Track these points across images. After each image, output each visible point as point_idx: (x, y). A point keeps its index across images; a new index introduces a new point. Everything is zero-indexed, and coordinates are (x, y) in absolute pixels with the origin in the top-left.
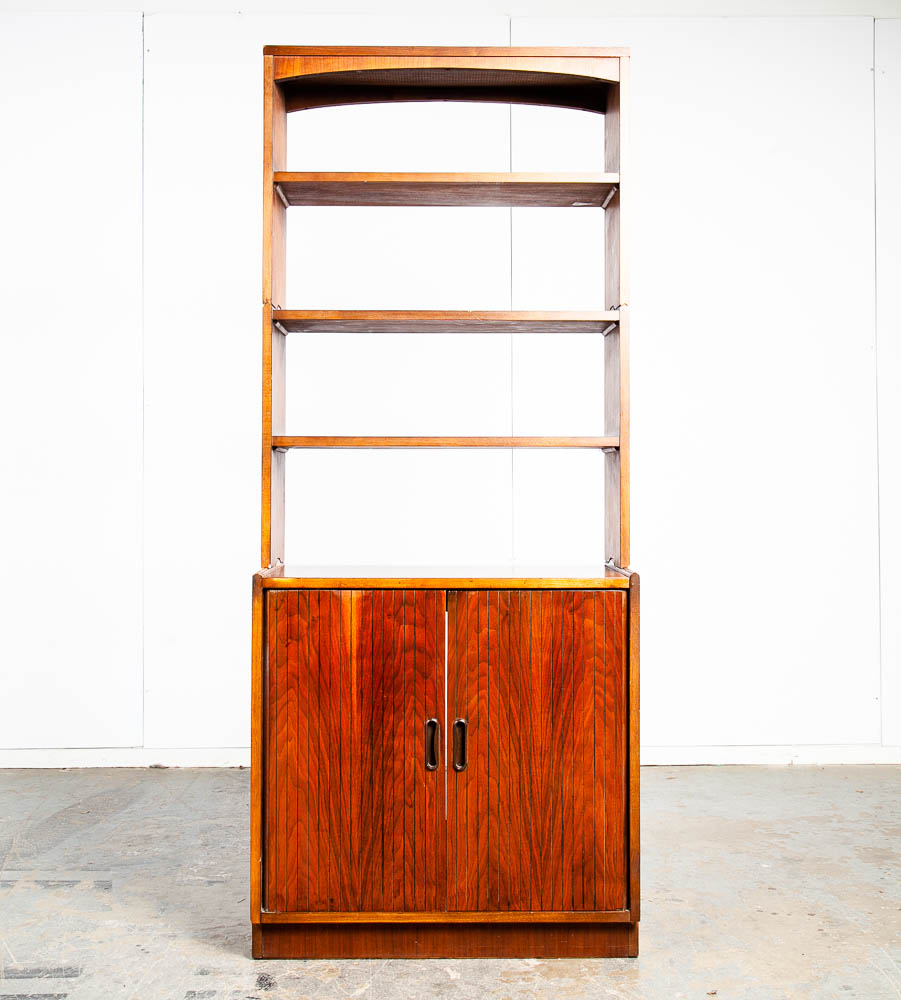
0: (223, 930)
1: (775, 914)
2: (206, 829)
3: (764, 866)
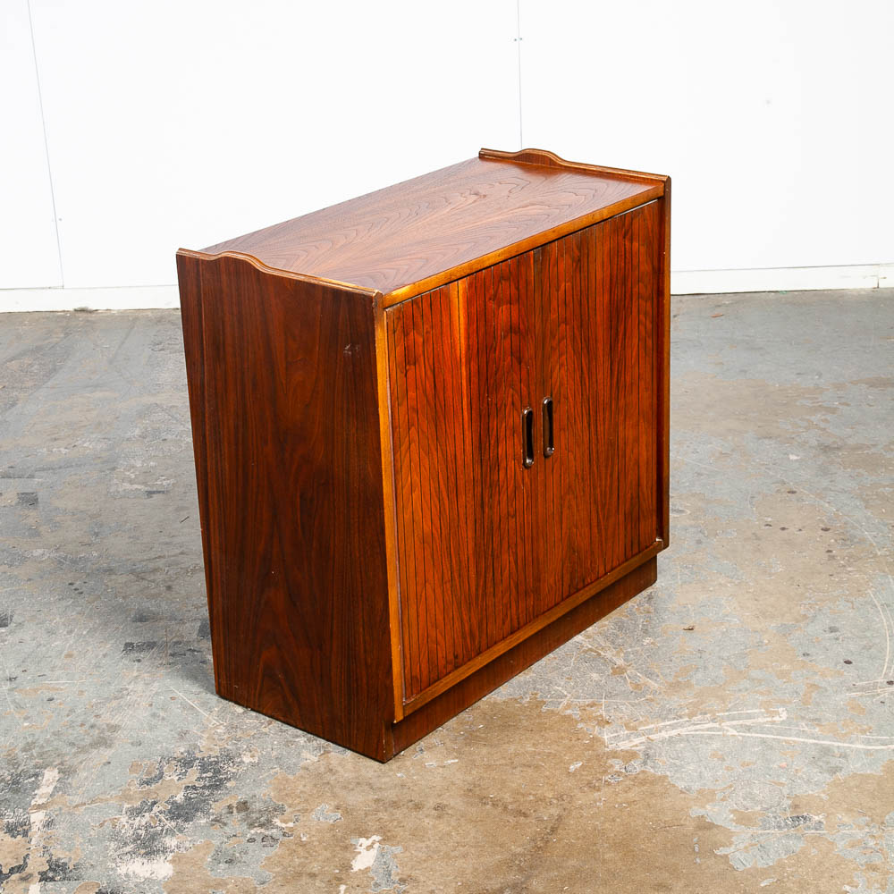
0: (163, 561)
1: (783, 529)
2: (144, 413)
3: (793, 457)
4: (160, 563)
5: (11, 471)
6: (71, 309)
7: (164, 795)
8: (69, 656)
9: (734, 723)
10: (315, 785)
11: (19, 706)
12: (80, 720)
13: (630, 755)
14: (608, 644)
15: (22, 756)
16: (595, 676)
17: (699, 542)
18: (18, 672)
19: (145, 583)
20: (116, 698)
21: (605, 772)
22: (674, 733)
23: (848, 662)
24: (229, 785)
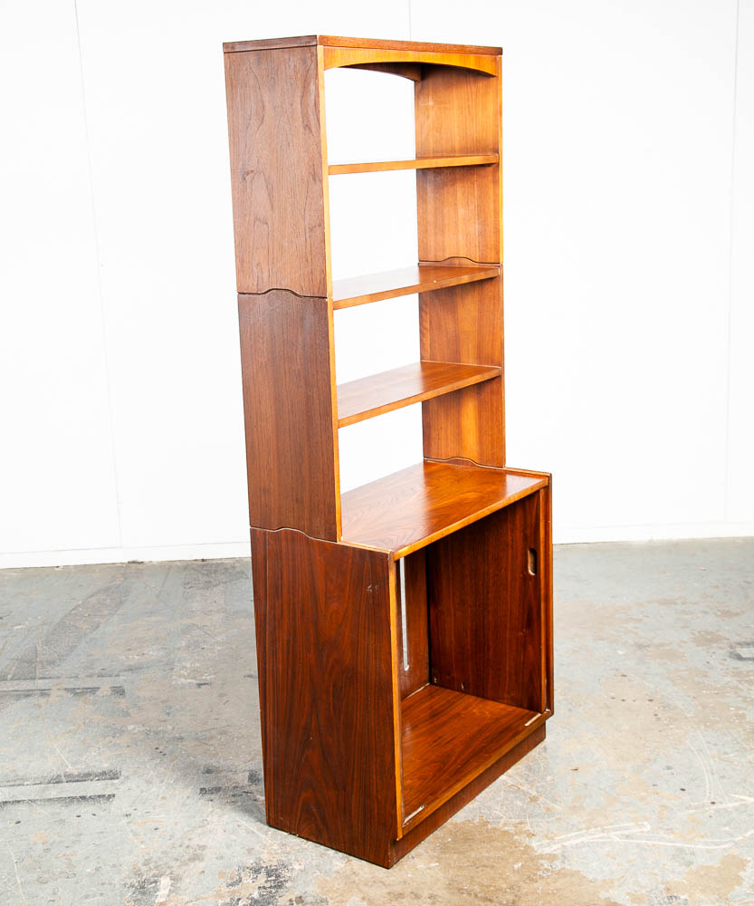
0: (216, 731)
1: (623, 700)
2: (187, 630)
3: (620, 652)
4: (214, 732)
5: (104, 672)
6: (126, 561)
7: (244, 894)
8: (163, 798)
9: (618, 833)
10: (346, 884)
11: (136, 834)
12: (179, 843)
13: (552, 857)
14: (524, 781)
15: (144, 869)
16: (519, 803)
17: (570, 710)
18: (130, 811)
19: (206, 747)
20: (200, 827)
21: (538, 869)
22: (578, 841)
23: (683, 790)
24: (287, 885)
